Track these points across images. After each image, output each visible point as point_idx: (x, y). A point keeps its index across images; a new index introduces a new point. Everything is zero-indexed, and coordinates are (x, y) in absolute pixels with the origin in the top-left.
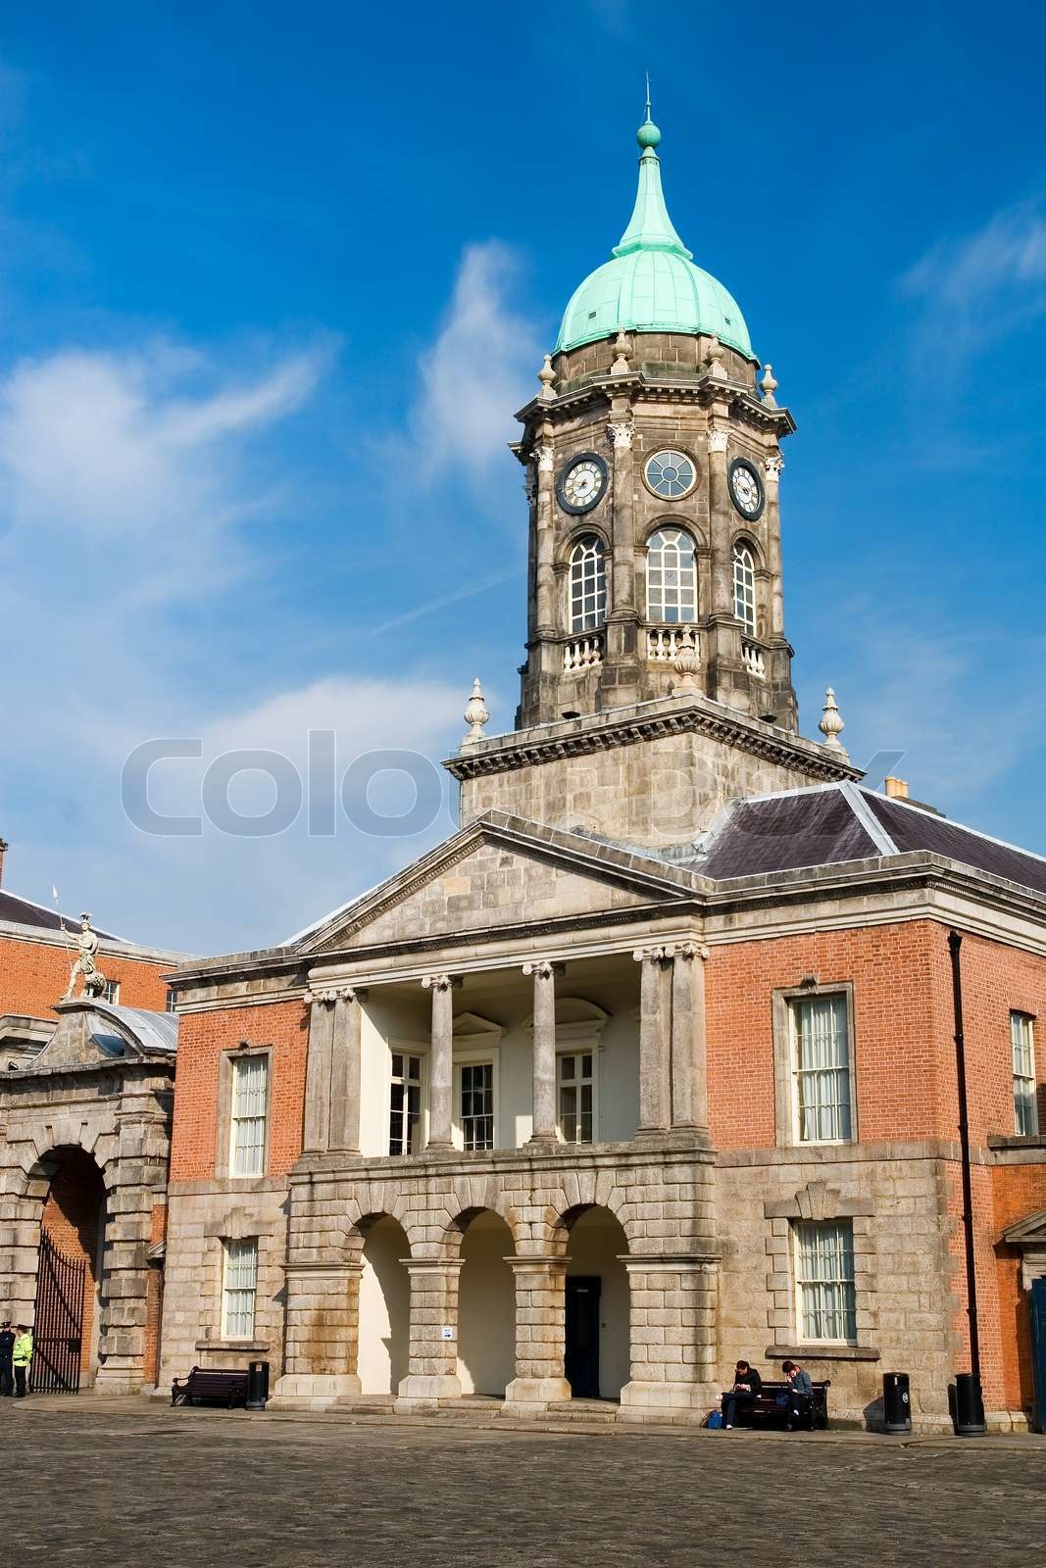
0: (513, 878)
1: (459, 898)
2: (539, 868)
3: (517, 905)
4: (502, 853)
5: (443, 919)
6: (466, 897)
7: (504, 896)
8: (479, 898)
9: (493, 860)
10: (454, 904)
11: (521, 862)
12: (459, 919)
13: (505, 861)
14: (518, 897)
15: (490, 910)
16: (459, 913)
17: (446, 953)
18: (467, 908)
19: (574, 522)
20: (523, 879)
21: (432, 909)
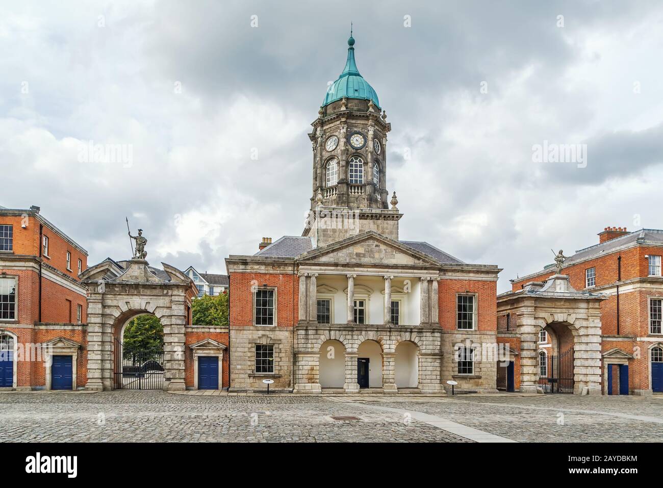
0: (380, 251)
1: (360, 253)
2: (389, 250)
3: (381, 259)
4: (376, 243)
5: (354, 259)
6: (362, 254)
7: (377, 255)
8: (367, 254)
9: (373, 245)
10: (358, 255)
11: (383, 247)
12: (360, 259)
13: (377, 246)
14: (382, 257)
15: (372, 259)
16: (360, 258)
17: (356, 269)
18: (363, 257)
19: (354, 151)
20: (384, 252)
21: (350, 255)
